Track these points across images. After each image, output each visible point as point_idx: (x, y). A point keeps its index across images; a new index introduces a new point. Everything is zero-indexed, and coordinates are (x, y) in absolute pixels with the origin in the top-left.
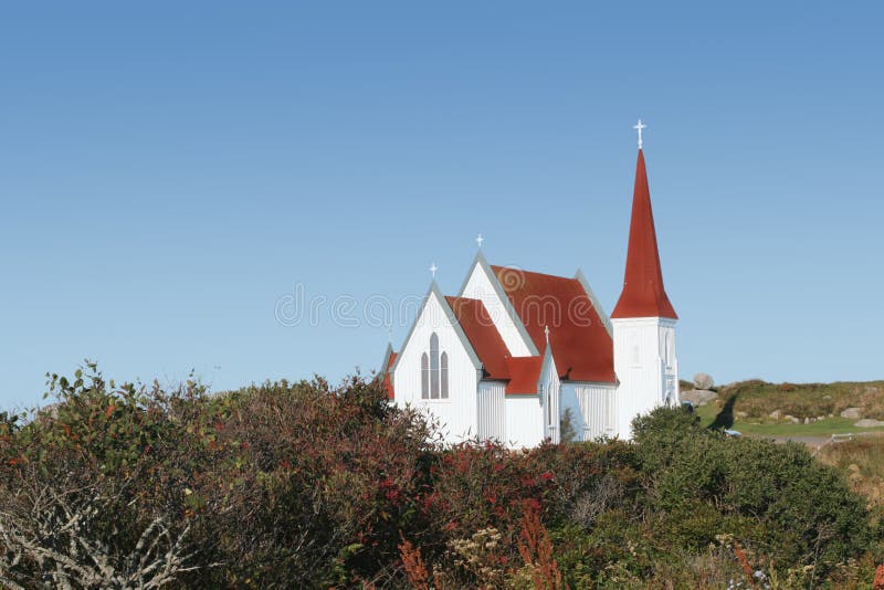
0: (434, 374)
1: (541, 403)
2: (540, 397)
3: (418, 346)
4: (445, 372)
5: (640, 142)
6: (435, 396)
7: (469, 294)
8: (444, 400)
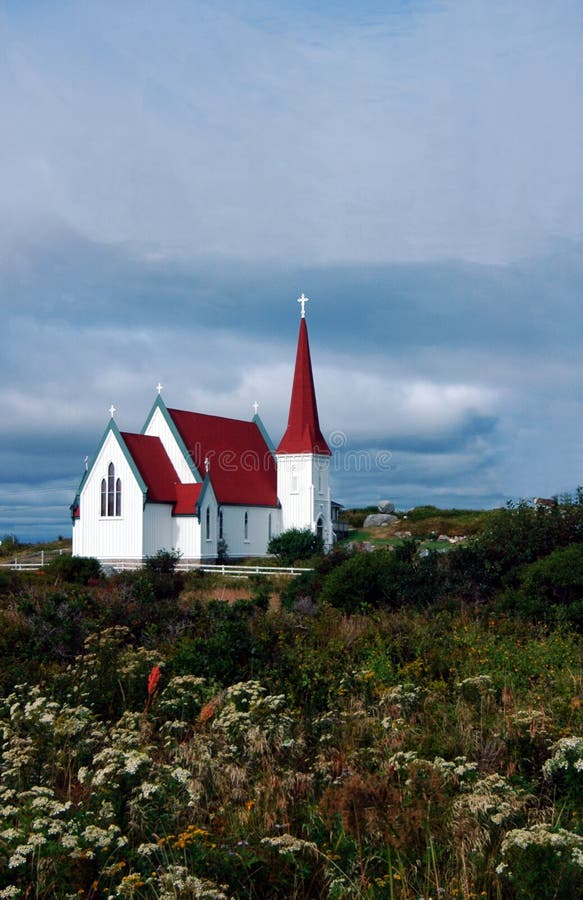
0: (111, 495)
1: (199, 522)
2: (199, 516)
3: (99, 473)
4: (118, 495)
5: (303, 312)
6: (111, 514)
7: (149, 432)
8: (118, 517)
